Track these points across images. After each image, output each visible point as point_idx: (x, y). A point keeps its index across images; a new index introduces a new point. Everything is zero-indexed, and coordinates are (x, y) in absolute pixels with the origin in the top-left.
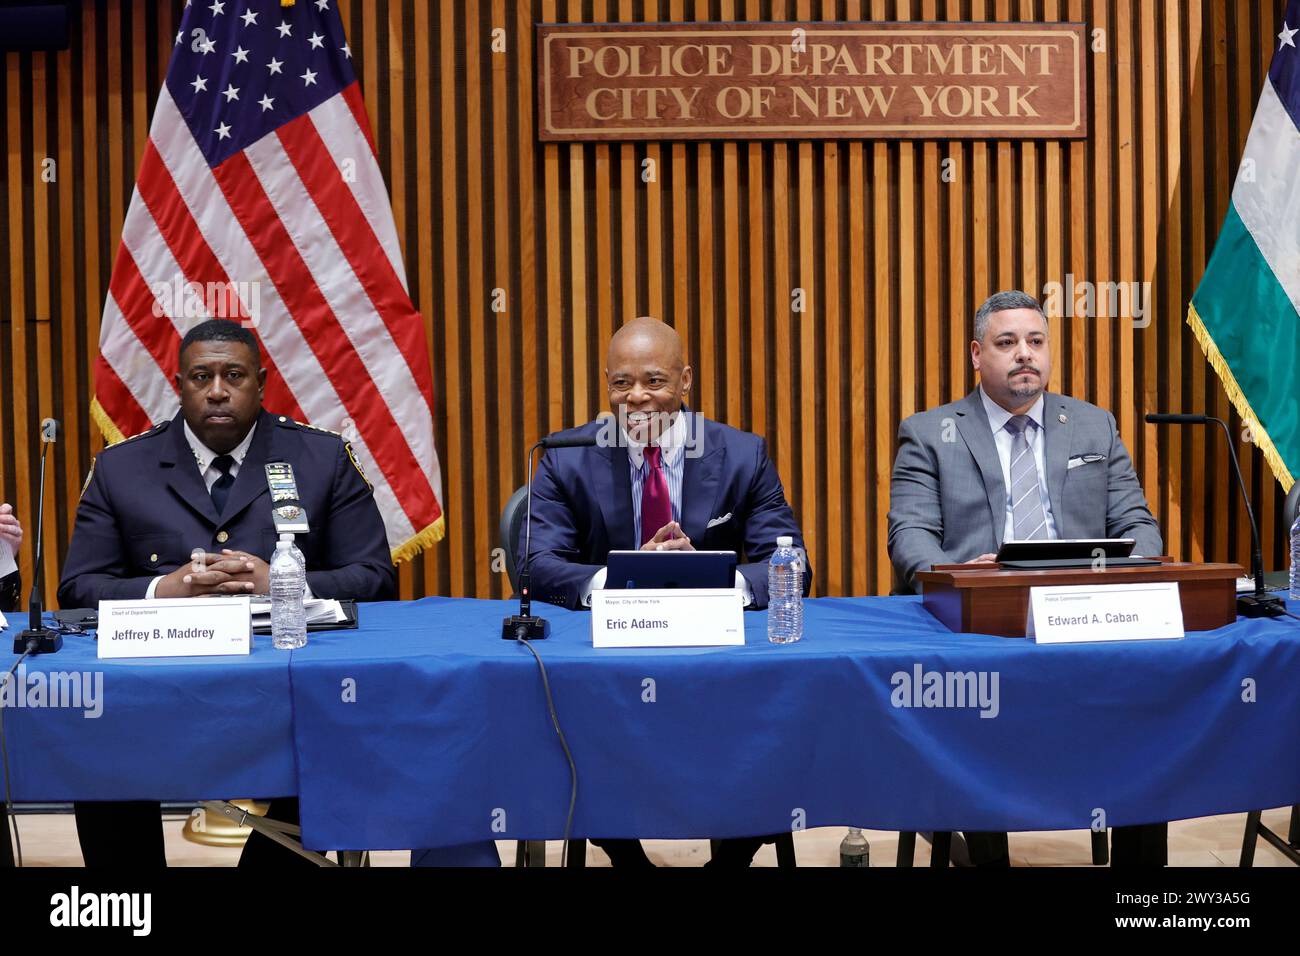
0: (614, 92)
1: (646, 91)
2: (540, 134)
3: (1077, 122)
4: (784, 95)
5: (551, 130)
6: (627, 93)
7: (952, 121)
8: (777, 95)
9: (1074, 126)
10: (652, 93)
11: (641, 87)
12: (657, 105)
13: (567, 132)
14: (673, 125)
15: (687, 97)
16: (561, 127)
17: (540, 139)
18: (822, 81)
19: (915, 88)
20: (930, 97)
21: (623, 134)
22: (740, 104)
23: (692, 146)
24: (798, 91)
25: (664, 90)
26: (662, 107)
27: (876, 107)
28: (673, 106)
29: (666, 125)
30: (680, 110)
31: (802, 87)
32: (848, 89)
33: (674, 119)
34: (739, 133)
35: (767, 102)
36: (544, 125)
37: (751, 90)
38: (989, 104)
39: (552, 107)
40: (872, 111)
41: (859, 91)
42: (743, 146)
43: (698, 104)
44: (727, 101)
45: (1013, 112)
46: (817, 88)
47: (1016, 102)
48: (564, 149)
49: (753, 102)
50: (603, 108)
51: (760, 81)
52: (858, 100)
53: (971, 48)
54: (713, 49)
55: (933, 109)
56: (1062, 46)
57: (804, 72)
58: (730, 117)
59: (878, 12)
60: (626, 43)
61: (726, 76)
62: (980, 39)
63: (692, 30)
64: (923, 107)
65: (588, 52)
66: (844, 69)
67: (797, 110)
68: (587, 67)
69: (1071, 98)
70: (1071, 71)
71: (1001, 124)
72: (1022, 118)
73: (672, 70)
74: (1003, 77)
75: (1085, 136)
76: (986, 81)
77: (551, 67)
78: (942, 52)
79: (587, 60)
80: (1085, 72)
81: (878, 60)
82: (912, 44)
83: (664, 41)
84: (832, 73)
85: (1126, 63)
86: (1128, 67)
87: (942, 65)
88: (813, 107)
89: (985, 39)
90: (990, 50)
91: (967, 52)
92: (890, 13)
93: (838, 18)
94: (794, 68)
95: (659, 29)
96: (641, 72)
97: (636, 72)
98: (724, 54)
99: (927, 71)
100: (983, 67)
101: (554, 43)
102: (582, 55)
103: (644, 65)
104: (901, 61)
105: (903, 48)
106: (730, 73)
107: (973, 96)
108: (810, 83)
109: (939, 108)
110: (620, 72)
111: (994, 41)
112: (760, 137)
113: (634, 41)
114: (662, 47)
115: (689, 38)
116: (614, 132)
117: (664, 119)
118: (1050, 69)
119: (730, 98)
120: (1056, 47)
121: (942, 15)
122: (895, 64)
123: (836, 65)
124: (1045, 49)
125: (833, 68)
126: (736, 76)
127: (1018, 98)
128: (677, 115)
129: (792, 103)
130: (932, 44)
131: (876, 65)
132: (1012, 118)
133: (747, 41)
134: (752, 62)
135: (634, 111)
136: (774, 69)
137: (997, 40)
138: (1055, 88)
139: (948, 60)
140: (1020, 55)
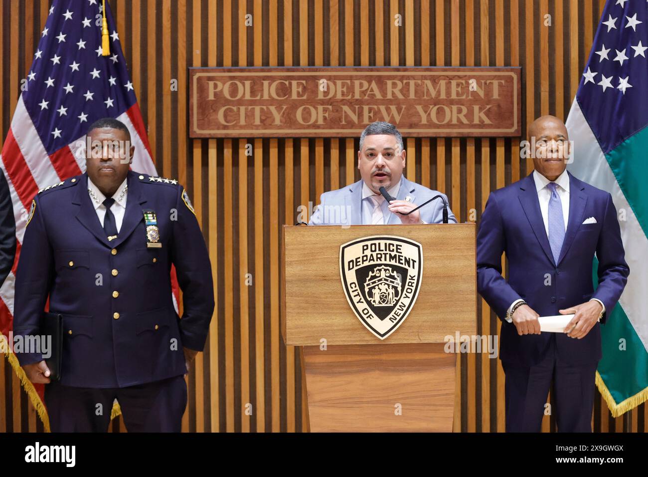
0: (235, 109)
1: (254, 108)
2: (190, 133)
3: (515, 127)
4: (337, 111)
5: (197, 131)
6: (243, 109)
7: (438, 127)
8: (333, 111)
9: (513, 130)
10: (257, 109)
11: (251, 106)
12: (261, 116)
13: (206, 132)
14: (270, 128)
15: (279, 112)
16: (203, 129)
17: (191, 136)
18: (360, 102)
19: (416, 106)
20: (426, 112)
21: (240, 134)
22: (310, 115)
23: (281, 142)
24: (346, 108)
25: (265, 107)
26: (263, 118)
27: (393, 117)
28: (271, 117)
29: (265, 129)
30: (274, 120)
31: (349, 106)
32: (375, 107)
33: (271, 125)
34: (310, 133)
35: (327, 115)
36: (193, 128)
37: (317, 108)
38: (461, 116)
39: (198, 117)
42: (312, 142)
43: (285, 116)
44: (302, 114)
46: (357, 107)
47: (479, 115)
48: (205, 143)
49: (318, 115)
50: (229, 118)
51: (323, 103)
52: (382, 114)
53: (451, 82)
54: (294, 83)
55: (427, 119)
56: (506, 81)
57: (349, 97)
58: (304, 124)
59: (395, 60)
60: (242, 79)
61: (301, 100)
62: (456, 77)
63: (283, 72)
64: (421, 118)
65: (220, 84)
66: (374, 95)
67: (345, 120)
68: (218, 94)
69: (512, 113)
70: (512, 96)
71: (469, 128)
72: (482, 125)
73: (270, 96)
74: (470, 100)
75: (520, 135)
76: (460, 102)
77: (197, 93)
78: (433, 86)
79: (219, 89)
80: (520, 97)
81: (393, 90)
82: (414, 79)
83: (265, 78)
84: (366, 97)
85: (546, 91)
86: (547, 94)
87: (433, 93)
88: (355, 118)
89: (459, 77)
90: (462, 84)
91: (448, 85)
92: (402, 61)
93: (370, 65)
94: (343, 95)
95: (262, 71)
96: (251, 96)
97: (248, 97)
98: (301, 86)
99: (424, 96)
100: (458, 94)
101: (199, 79)
102: (216, 86)
103: (253, 93)
104: (408, 90)
105: (409, 82)
106: (305, 97)
107: (451, 111)
108: (353, 104)
109: (431, 119)
110: (239, 97)
111: (465, 78)
112: (323, 136)
113: (247, 78)
114: (264, 82)
115: (281, 76)
116: (234, 133)
117: (264, 124)
118: (499, 95)
119: (305, 112)
120: (503, 82)
121: (433, 63)
122: (404, 92)
123: (369, 93)
124: (496, 83)
125: (367, 95)
126: (308, 99)
127: (479, 113)
128: (272, 123)
129: (342, 115)
130: (427, 80)
131: (393, 93)
132: (475, 125)
133: (315, 78)
134: (318, 91)
135: (247, 120)
136: (331, 95)
137: (467, 77)
138: (502, 107)
139: (437, 90)
140: (481, 86)
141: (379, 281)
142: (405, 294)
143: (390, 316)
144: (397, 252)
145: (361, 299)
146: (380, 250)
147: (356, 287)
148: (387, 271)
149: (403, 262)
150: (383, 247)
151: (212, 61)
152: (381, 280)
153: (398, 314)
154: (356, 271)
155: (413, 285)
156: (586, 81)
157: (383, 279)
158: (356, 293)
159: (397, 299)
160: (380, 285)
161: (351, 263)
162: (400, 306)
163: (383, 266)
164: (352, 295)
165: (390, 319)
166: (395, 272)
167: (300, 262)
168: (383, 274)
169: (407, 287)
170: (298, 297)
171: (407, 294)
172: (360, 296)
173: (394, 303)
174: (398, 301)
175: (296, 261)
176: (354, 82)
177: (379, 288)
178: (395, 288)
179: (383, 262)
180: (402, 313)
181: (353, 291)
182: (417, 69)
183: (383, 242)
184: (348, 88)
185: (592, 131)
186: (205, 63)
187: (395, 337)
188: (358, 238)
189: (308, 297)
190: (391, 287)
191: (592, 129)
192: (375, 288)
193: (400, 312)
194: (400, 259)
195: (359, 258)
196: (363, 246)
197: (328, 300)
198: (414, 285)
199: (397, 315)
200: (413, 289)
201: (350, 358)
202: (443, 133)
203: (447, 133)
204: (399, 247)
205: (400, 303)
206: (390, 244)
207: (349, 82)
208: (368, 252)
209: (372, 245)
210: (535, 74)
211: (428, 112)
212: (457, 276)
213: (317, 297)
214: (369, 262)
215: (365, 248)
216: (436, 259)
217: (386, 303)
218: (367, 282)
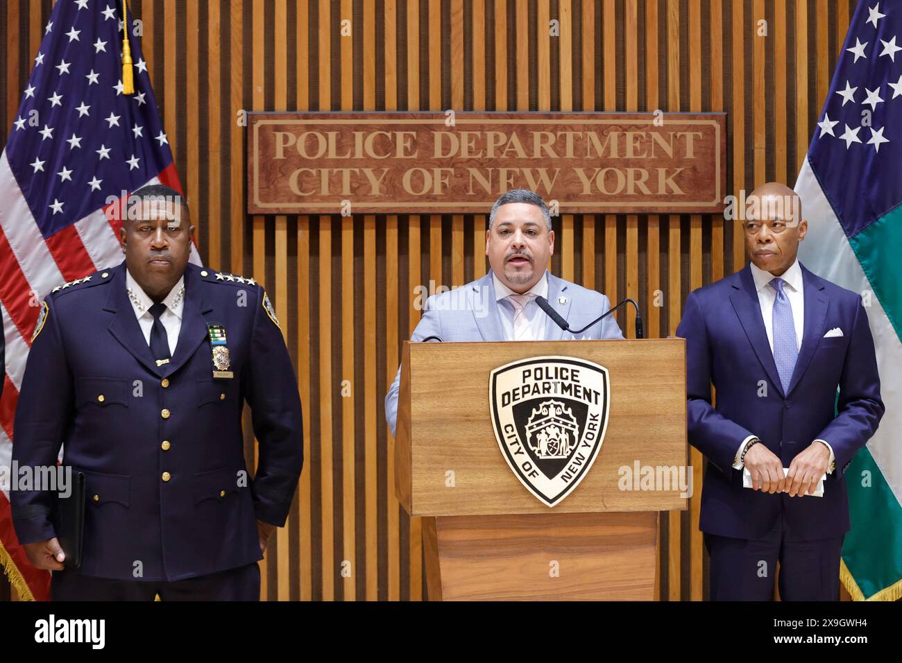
0: (314, 172)
1: (342, 171)
2: (249, 207)
3: (718, 199)
4: (462, 176)
5: (259, 204)
6: (325, 172)
7: (607, 199)
8: (455, 176)
10: (346, 173)
11: (336, 168)
12: (351, 184)
13: (271, 206)
14: (364, 201)
15: (377, 176)
16: (267, 201)
17: (249, 212)
18: (495, 163)
19: (576, 169)
20: (589, 177)
21: (321, 208)
22: (423, 182)
23: (381, 221)
24: (474, 172)
25: (357, 170)
26: (355, 185)
27: (542, 185)
28: (365, 184)
29: (359, 201)
30: (370, 189)
31: (479, 169)
32: (517, 170)
33: (366, 195)
34: (423, 208)
35: (446, 181)
36: (252, 198)
37: (433, 171)
38: (641, 184)
39: (260, 184)
40: (538, 190)
41: (527, 172)
42: (425, 220)
43: (385, 183)
44: (412, 180)
46: (490, 170)
47: (665, 182)
48: (270, 221)
49: (434, 181)
50: (305, 186)
51: (441, 163)
52: (526, 180)
53: (625, 135)
54: (400, 135)
55: (591, 188)
56: (705, 134)
57: (480, 156)
58: (415, 194)
59: (545, 103)
60: (324, 130)
61: (412, 159)
62: (633, 127)
63: (383, 118)
64: (583, 186)
65: (292, 137)
66: (515, 153)
67: (473, 188)
68: (290, 150)
69: (713, 178)
70: (713, 155)
71: (651, 201)
72: (670, 196)
73: (364, 153)
74: (653, 160)
76: (638, 164)
77: (260, 149)
78: (600, 139)
79: (291, 143)
80: (725, 156)
81: (543, 146)
82: (574, 131)
83: (358, 128)
84: (504, 156)
85: (761, 148)
86: (763, 151)
87: (600, 150)
88: (487, 186)
89: (638, 127)
90: (642, 137)
91: (622, 138)
92: (556, 104)
93: (509, 109)
94: (470, 152)
95: (354, 117)
96: (337, 154)
97: (332, 154)
98: (410, 139)
99: (586, 155)
100: (635, 152)
101: (262, 129)
102: (286, 139)
103: (340, 149)
104: (564, 146)
105: (565, 134)
106: (415, 156)
107: (626, 177)
108: (485, 165)
109: (596, 187)
110: (320, 154)
111: (645, 129)
112: (441, 212)
113: (331, 128)
114: (356, 133)
115: (379, 125)
116: (313, 207)
117: (357, 195)
118: (695, 154)
119: (415, 178)
120: (700, 134)
121: (600, 106)
122: (559, 149)
123: (507, 149)
124: (690, 136)
125: (505, 152)
126: (419, 159)
127: (666, 179)
128: (368, 193)
129: (469, 182)
130: (591, 131)
131: (542, 150)
132: (661, 196)
133: (430, 128)
134: (434, 146)
135: (331, 188)
136: (452, 153)
137: (648, 128)
138: (699, 170)
139: (605, 145)
140: (668, 141)
141: (546, 422)
142: (585, 442)
144: (573, 380)
145: (520, 448)
147: (513, 431)
148: (559, 408)
149: (581, 394)
150: (552, 374)
151: (281, 103)
152: (549, 420)
153: (574, 470)
154: (514, 407)
155: (595, 427)
156: (822, 133)
157: (552, 420)
158: (513, 440)
159: (573, 448)
160: (547, 428)
161: (506, 397)
162: (577, 458)
163: (552, 401)
164: (508, 442)
165: (562, 477)
166: (570, 409)
167: (432, 395)
168: (552, 413)
169: (586, 430)
170: (430, 446)
171: (587, 441)
172: (518, 444)
173: (569, 454)
174: (573, 452)
175: (427, 393)
176: (486, 135)
177: (546, 433)
178: (570, 432)
179: (552, 394)
180: (580, 468)
181: (509, 437)
182: (578, 115)
183: (552, 366)
184: (477, 142)
185: (831, 205)
186: (270, 105)
187: (569, 503)
188: (517, 360)
189: (444, 445)
190: (563, 431)
191: (830, 203)
192: (541, 433)
193: (577, 467)
194: (576, 391)
195: (518, 389)
196: (524, 372)
197: (472, 449)
198: (597, 428)
199: (572, 471)
200: (596, 433)
201: (502, 535)
202: (614, 207)
203: (620, 208)
204: (575, 373)
205: (576, 455)
206: (562, 369)
207: (478, 133)
209: (536, 370)
210: (746, 123)
211: (592, 178)
212: (659, 415)
213: (456, 446)
214: (532, 394)
215: (527, 374)
216: (628, 390)
217: (557, 455)
218: (530, 424)
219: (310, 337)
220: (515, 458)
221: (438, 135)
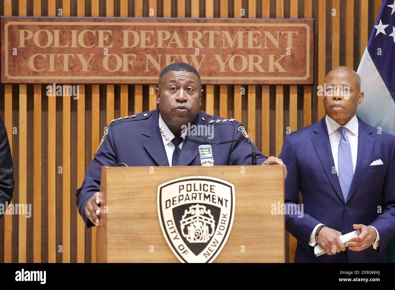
0: (45, 56)
1: (63, 56)
2: (2, 79)
3: (308, 75)
4: (141, 59)
5: (8, 77)
6: (52, 56)
7: (235, 75)
8: (137, 59)
9: (305, 78)
10: (66, 57)
11: (59, 53)
12: (69, 63)
13: (17, 78)
14: (78, 75)
15: (86, 59)
16: (14, 75)
17: (2, 82)
18: (163, 51)
19: (215, 55)
20: (224, 61)
21: (49, 80)
22: (116, 63)
23: (88, 88)
24: (149, 57)
25: (73, 55)
26: (72, 65)
28: (78, 65)
29: (74, 75)
30: (82, 67)
31: (151, 54)
32: (177, 56)
33: (79, 72)
34: (116, 80)
35: (131, 63)
36: (4, 74)
37: (122, 56)
38: (257, 65)
39: (9, 64)
42: (117, 88)
43: (91, 64)
44: (109, 62)
45: (271, 70)
46: (160, 55)
47: (273, 64)
48: (16, 88)
49: (123, 63)
50: (38, 65)
51: (128, 51)
53: (247, 33)
54: (101, 33)
55: (225, 68)
56: (300, 32)
57: (153, 46)
58: (111, 71)
59: (195, 12)
60: (52, 28)
61: (108, 48)
62: (253, 28)
63: (90, 22)
64: (220, 66)
65: (30, 33)
66: (176, 45)
67: (148, 67)
68: (29, 41)
69: (305, 62)
70: (305, 46)
71: (265, 76)
72: (276, 73)
73: (78, 44)
74: (266, 50)
75: (312, 83)
76: (256, 52)
77: (9, 41)
78: (231, 36)
79: (29, 37)
80: (313, 47)
81: (194, 40)
82: (214, 30)
83: (73, 28)
84: (169, 47)
85: (336, 42)
86: (338, 44)
87: (231, 43)
88: (158, 66)
89: (256, 28)
90: (258, 34)
91: (246, 35)
92: (203, 13)
93: (172, 16)
94: (147, 44)
95: (71, 20)
96: (60, 45)
97: (57, 45)
98: (107, 35)
99: (222, 46)
100: (254, 44)
101: (10, 27)
102: (26, 35)
103: (62, 41)
104: (208, 40)
105: (209, 33)
106: (111, 46)
107: (248, 60)
108: (156, 53)
109: (229, 67)
110: (48, 45)
111: (261, 29)
112: (128, 83)
113: (56, 27)
114: (73, 31)
115: (88, 26)
116: (43, 79)
118: (293, 45)
119: (111, 60)
120: (297, 33)
121: (231, 15)
122: (204, 42)
123: (171, 42)
124: (290, 34)
125: (169, 44)
126: (115, 48)
127: (274, 62)
128: (80, 70)
129: (146, 63)
130: (225, 30)
131: (194, 43)
132: (270, 73)
133: (120, 28)
134: (123, 40)
135: (56, 66)
136: (135, 44)
137: (263, 29)
138: (295, 56)
139: (235, 40)
140: (275, 37)
141: (194, 218)
142: (219, 232)
143: (204, 251)
144: (211, 192)
145: (177, 236)
146: (195, 190)
147: (172, 224)
148: (202, 210)
149: (216, 201)
150: (197, 188)
151: (23, 10)
152: (196, 218)
153: (212, 250)
154: (174, 209)
155: (225, 223)
156: (378, 33)
157: (198, 217)
158: (172, 230)
159: (211, 235)
160: (195, 223)
161: (168, 202)
162: (214, 242)
163: (198, 205)
164: (169, 231)
165: (204, 254)
166: (209, 211)
167: (120, 201)
168: (198, 213)
169: (219, 224)
170: (119, 234)
171: (221, 232)
172: (176, 233)
173: (208, 239)
174: (211, 238)
175: (117, 200)
176: (157, 33)
177: (194, 226)
178: (209, 226)
179: (198, 201)
180: (216, 248)
181: (170, 229)
182: (217, 20)
183: (198, 183)
184: (151, 38)
186: (15, 12)
188: (175, 179)
189: (128, 234)
190: (205, 224)
192: (190, 226)
193: (213, 248)
194: (213, 199)
195: (176, 197)
196: (180, 186)
197: (146, 236)
198: (227, 223)
199: (210, 250)
200: (226, 226)
202: (240, 80)
203: (244, 81)
204: (212, 187)
205: (213, 240)
206: (204, 185)
207: (152, 32)
208: (184, 192)
209: (187, 185)
210: (327, 26)
211: (226, 62)
212: (267, 215)
213: (136, 234)
214: (185, 201)
215: (181, 188)
216: (247, 199)
217: (201, 240)
218: (183, 220)
219: (42, 163)
220: (174, 242)
221: (126, 33)
